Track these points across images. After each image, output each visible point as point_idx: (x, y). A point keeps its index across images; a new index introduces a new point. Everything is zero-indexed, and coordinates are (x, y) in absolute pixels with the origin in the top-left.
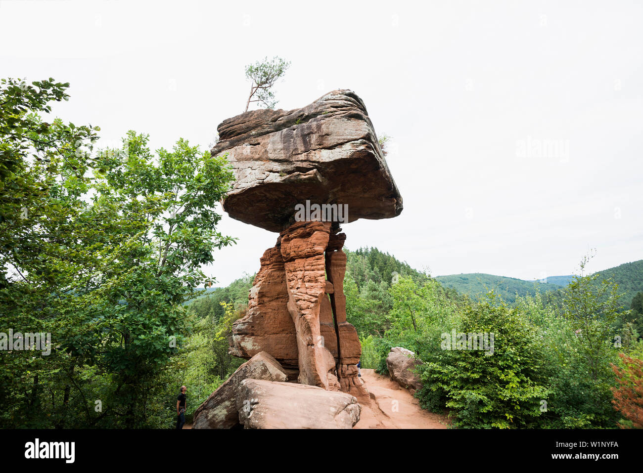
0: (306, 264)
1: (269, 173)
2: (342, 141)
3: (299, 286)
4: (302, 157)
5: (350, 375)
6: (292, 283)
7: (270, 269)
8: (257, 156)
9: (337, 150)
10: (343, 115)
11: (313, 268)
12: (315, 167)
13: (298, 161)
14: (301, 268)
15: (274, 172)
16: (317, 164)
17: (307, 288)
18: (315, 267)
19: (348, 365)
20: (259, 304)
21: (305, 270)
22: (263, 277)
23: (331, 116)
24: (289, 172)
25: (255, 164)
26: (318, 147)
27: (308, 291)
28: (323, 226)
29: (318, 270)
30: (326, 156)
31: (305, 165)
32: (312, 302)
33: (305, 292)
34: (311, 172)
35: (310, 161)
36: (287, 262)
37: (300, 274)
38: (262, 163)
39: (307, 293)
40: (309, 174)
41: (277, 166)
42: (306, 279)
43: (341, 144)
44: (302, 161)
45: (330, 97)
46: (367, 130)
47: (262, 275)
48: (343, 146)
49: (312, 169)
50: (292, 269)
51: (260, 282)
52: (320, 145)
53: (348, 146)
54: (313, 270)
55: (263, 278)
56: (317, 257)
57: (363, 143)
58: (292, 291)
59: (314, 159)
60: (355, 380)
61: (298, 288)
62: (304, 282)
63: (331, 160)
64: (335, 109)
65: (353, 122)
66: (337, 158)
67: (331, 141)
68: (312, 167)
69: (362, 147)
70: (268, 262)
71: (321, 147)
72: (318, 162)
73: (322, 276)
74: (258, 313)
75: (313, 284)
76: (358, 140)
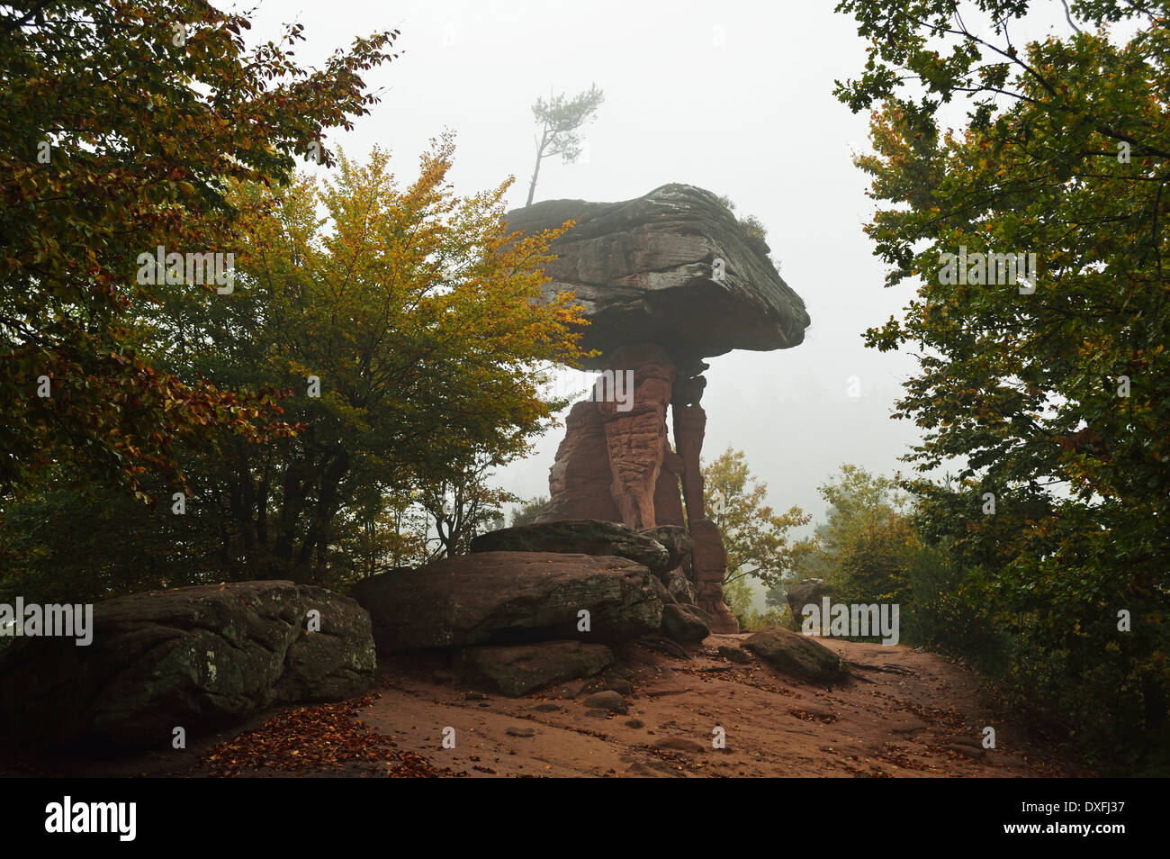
0: (634, 425)
1: (579, 301)
2: (675, 263)
3: (624, 453)
4: (625, 281)
5: (710, 596)
6: (615, 451)
7: (582, 434)
8: (562, 275)
9: (670, 274)
10: (676, 228)
11: (642, 429)
12: (641, 297)
13: (618, 287)
14: (628, 430)
15: (587, 300)
16: (643, 292)
17: (635, 455)
18: (645, 428)
19: (706, 582)
20: (566, 488)
21: (632, 433)
22: (571, 446)
23: (661, 227)
24: (608, 301)
25: (560, 286)
26: (645, 269)
27: (635, 459)
28: (657, 370)
29: (649, 432)
30: (655, 281)
31: (628, 293)
32: (640, 473)
33: (631, 460)
34: (636, 302)
35: (636, 288)
36: (608, 422)
37: (625, 438)
38: (572, 286)
39: (633, 462)
40: (632, 306)
41: (589, 292)
42: (633, 444)
43: (673, 268)
44: (623, 287)
45: (661, 194)
46: (707, 250)
47: (569, 444)
48: (677, 270)
49: (637, 299)
50: (614, 431)
51: (568, 455)
52: (647, 266)
53: (682, 271)
54: (643, 433)
55: (573, 448)
56: (648, 414)
57: (701, 268)
58: (615, 460)
59: (640, 284)
60: (717, 605)
61: (623, 456)
62: (630, 448)
63: (661, 288)
64: (668, 216)
65: (689, 238)
66: (669, 286)
67: (663, 261)
68: (637, 295)
69: (699, 274)
70: (579, 424)
71: (649, 269)
72: (646, 290)
73: (653, 439)
74: (566, 500)
75: (642, 450)
76: (694, 263)
